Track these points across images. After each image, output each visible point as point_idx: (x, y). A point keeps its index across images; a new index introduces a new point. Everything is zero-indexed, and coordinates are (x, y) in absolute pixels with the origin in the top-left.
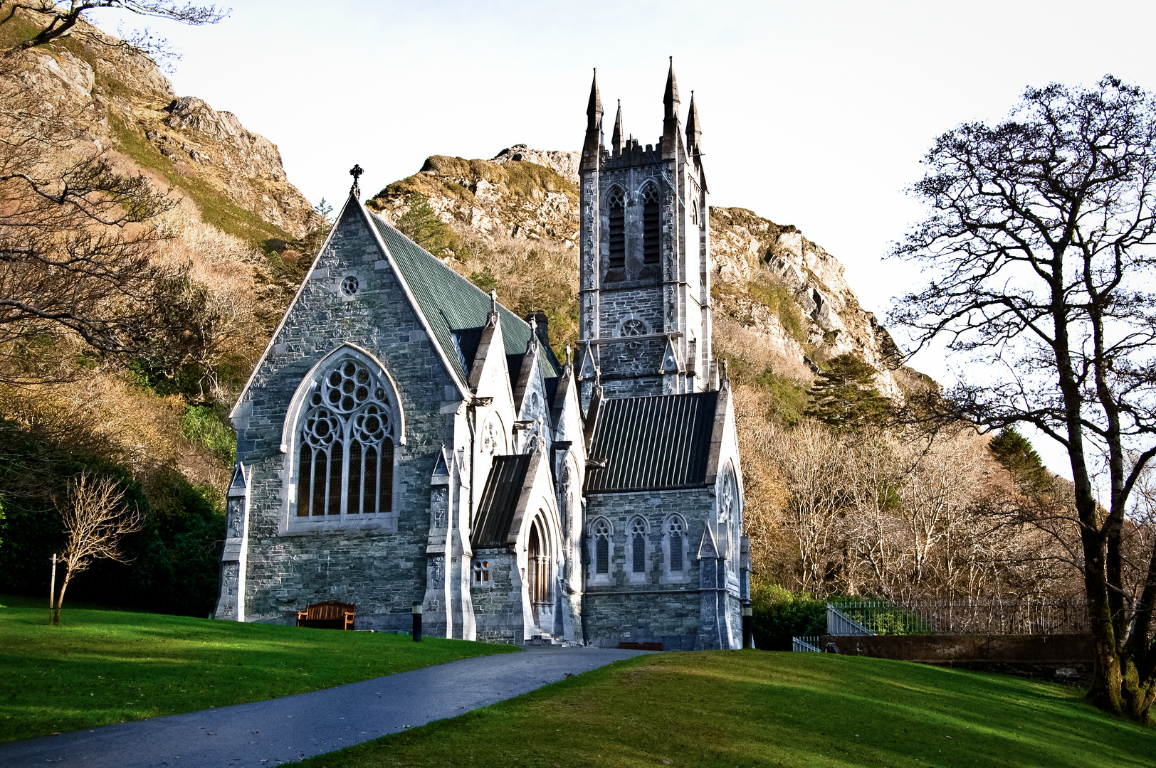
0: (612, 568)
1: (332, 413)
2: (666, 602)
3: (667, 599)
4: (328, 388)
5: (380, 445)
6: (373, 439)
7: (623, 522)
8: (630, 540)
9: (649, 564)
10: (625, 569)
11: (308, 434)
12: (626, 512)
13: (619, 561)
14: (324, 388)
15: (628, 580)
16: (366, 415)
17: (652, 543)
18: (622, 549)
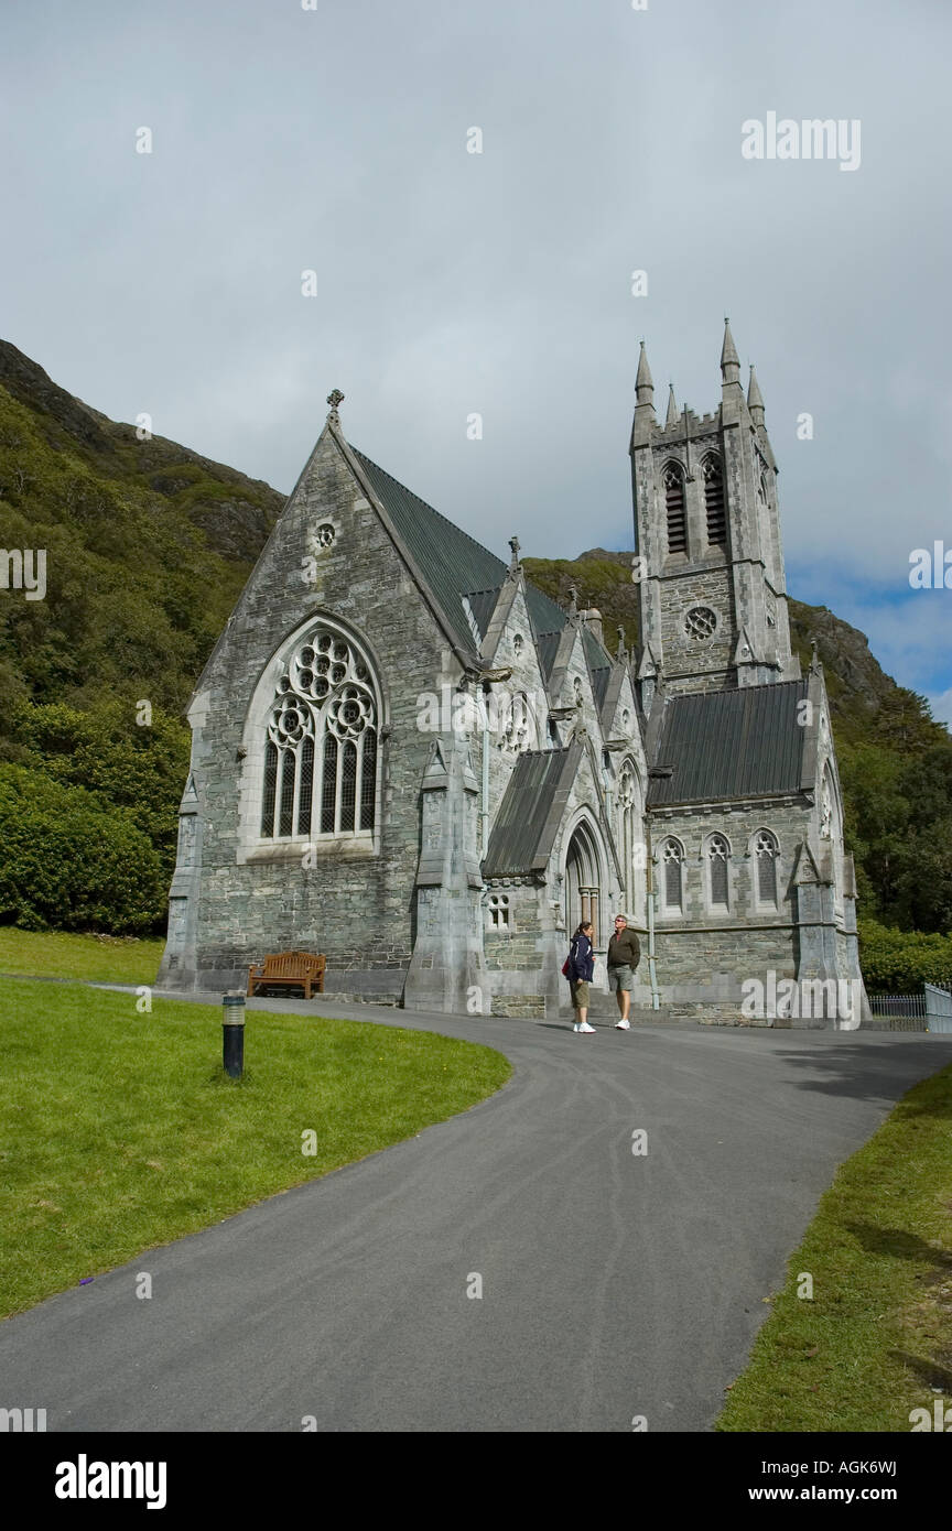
0: (687, 898)
1: (302, 702)
2: (755, 940)
3: (756, 937)
4: (298, 669)
5: (361, 739)
6: (353, 732)
7: (697, 842)
8: (708, 862)
9: (733, 894)
10: (701, 899)
11: (273, 730)
12: (701, 828)
13: (695, 890)
14: (293, 669)
15: (706, 914)
16: (344, 699)
17: (735, 867)
18: (697, 875)
